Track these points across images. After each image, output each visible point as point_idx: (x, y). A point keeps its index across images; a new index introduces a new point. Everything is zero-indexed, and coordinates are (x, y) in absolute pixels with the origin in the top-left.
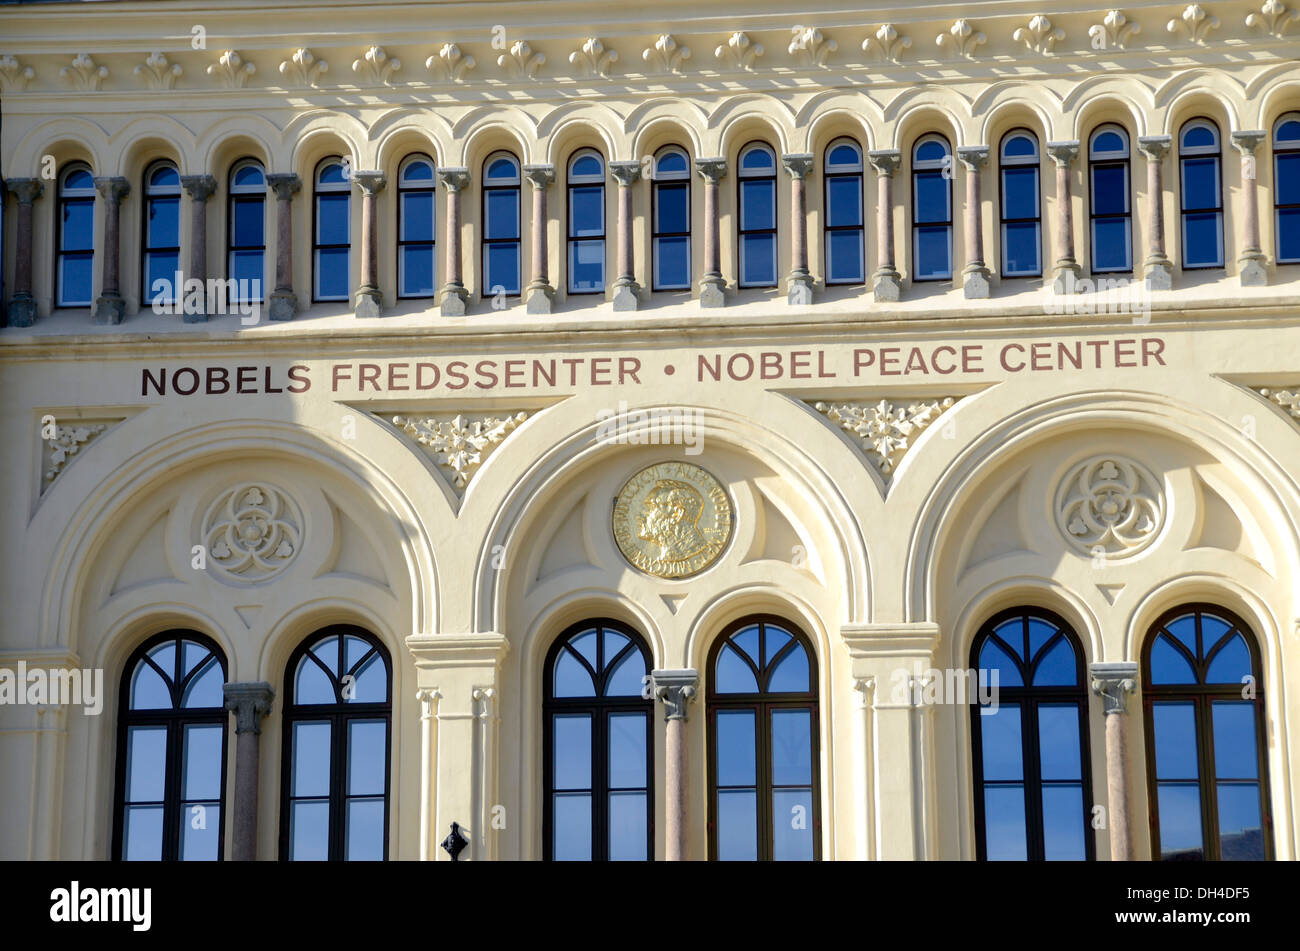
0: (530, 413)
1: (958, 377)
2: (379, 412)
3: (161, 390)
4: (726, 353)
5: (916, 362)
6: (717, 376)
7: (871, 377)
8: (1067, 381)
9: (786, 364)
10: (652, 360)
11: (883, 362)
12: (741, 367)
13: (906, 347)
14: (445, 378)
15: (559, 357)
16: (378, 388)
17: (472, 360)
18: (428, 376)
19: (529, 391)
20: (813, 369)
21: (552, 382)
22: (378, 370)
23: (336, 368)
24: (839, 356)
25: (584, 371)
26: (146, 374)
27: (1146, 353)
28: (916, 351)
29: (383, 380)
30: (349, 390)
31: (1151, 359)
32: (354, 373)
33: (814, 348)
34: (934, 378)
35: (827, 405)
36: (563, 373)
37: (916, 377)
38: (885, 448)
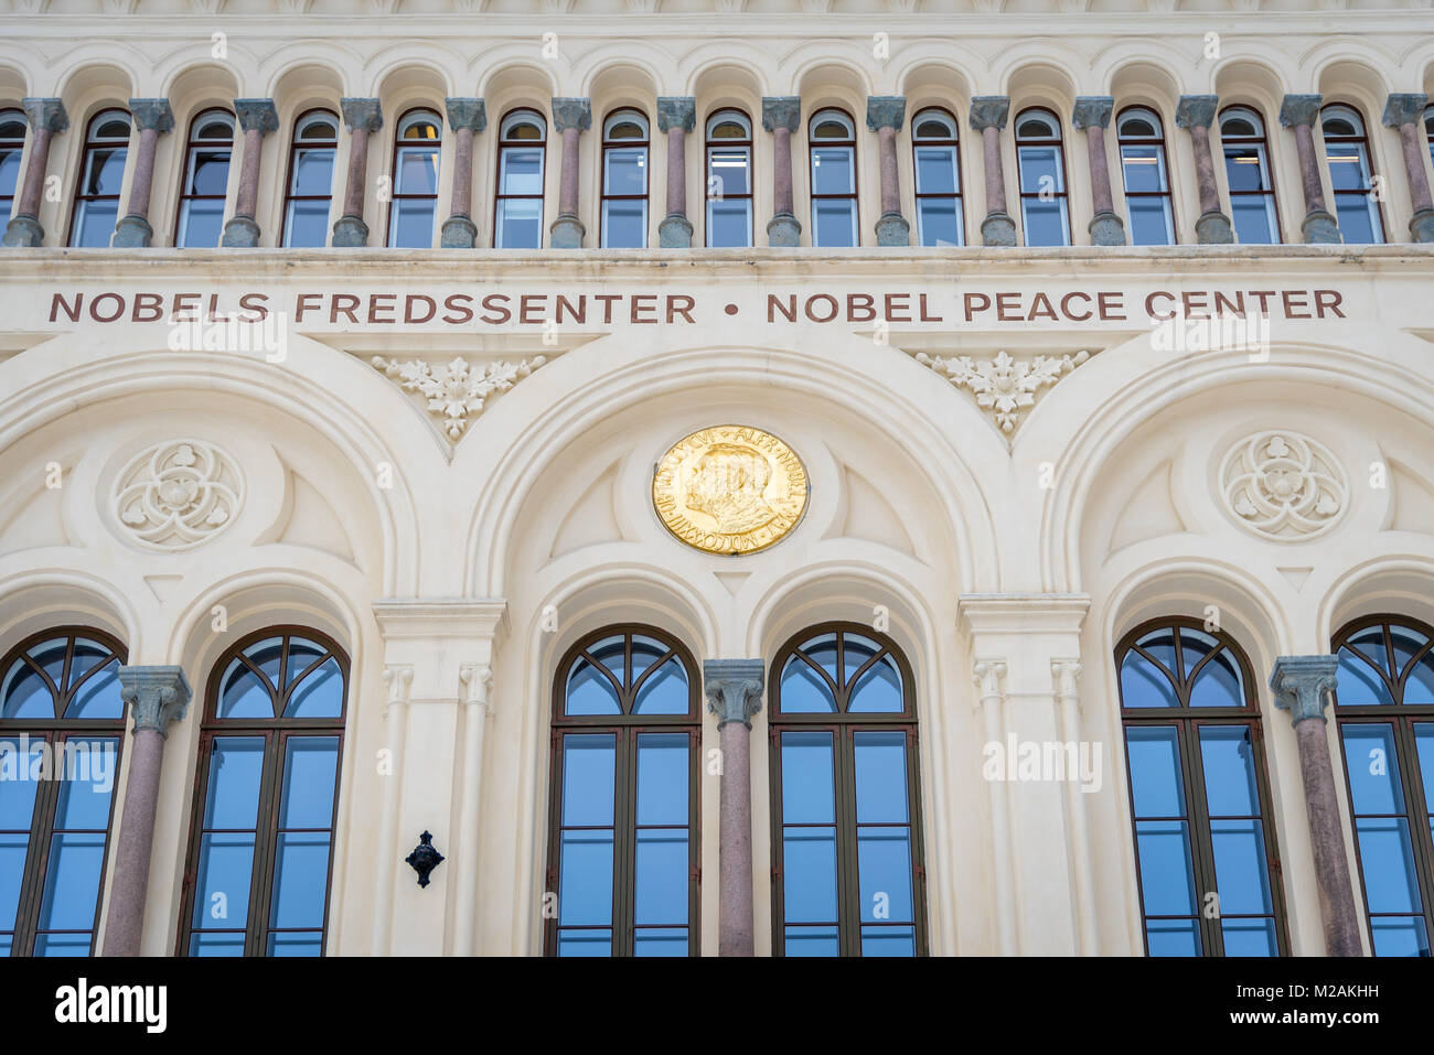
0: (549, 358)
1: (1095, 325)
2: (355, 351)
3: (75, 316)
4: (804, 293)
5: (1042, 308)
6: (792, 317)
7: (986, 321)
9: (879, 306)
10: (709, 298)
11: (1001, 306)
12: (822, 309)
13: (1029, 292)
14: (442, 311)
15: (590, 291)
16: (354, 320)
17: (481, 291)
18: (420, 309)
19: (550, 328)
20: (915, 311)
21: (581, 318)
22: (357, 301)
23: (302, 298)
24: (946, 300)
25: (621, 309)
26: (58, 299)
27: (1320, 306)
28: (1040, 296)
29: (362, 312)
30: (317, 320)
31: (1327, 311)
32: (326, 303)
34: (1065, 324)
35: (931, 357)
36: (595, 310)
37: (1044, 323)
38: (1006, 403)
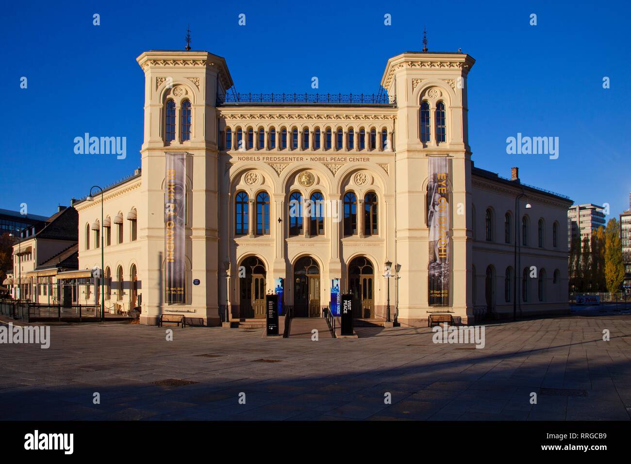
0: (289, 164)
1: (344, 162)
2: (269, 164)
3: (241, 160)
4: (314, 157)
6: (313, 160)
7: (333, 161)
8: (357, 163)
9: (322, 159)
10: (305, 157)
11: (335, 159)
12: (316, 159)
14: (278, 159)
17: (281, 157)
18: (275, 159)
19: (288, 161)
20: (325, 160)
23: (263, 158)
24: (329, 158)
25: (296, 159)
26: (239, 157)
27: (367, 160)
29: (269, 159)
32: (266, 158)
33: (326, 157)
34: (341, 162)
35: (327, 165)
36: (293, 159)
38: (334, 171)
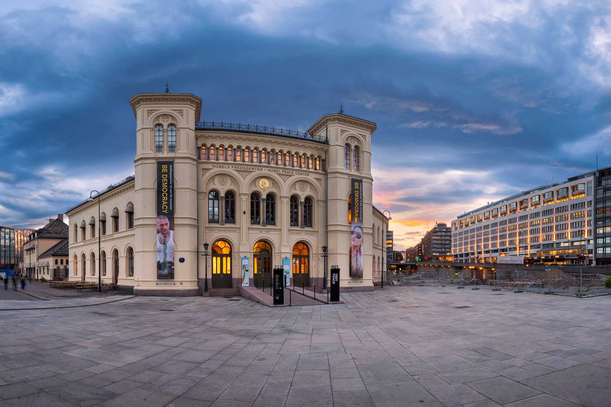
0: (251, 172)
1: (292, 174)
2: (237, 171)
3: (214, 167)
4: (271, 169)
6: (270, 171)
7: (284, 173)
8: (301, 176)
9: (276, 171)
10: (264, 169)
12: (272, 170)
13: (287, 171)
14: (243, 168)
15: (255, 167)
16: (236, 169)
17: (246, 167)
18: (241, 168)
19: (251, 170)
20: (279, 172)
21: (254, 170)
22: (237, 167)
23: (232, 166)
24: (281, 171)
25: (257, 169)
26: (213, 165)
27: (308, 175)
30: (233, 168)
33: (279, 170)
34: (289, 174)
35: (280, 175)
36: (255, 169)
37: (288, 174)
38: (285, 180)
